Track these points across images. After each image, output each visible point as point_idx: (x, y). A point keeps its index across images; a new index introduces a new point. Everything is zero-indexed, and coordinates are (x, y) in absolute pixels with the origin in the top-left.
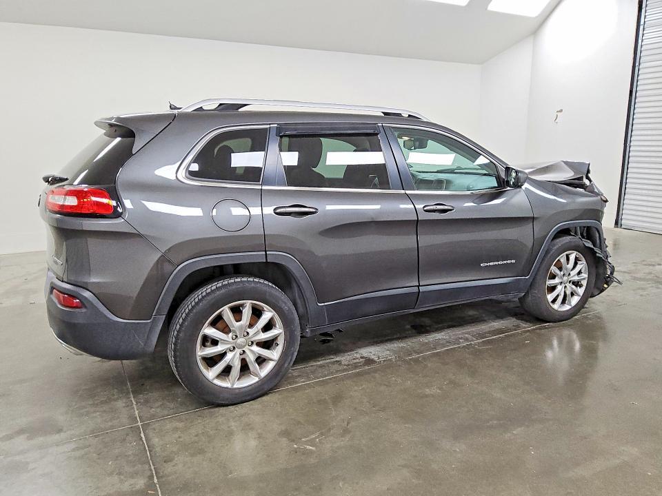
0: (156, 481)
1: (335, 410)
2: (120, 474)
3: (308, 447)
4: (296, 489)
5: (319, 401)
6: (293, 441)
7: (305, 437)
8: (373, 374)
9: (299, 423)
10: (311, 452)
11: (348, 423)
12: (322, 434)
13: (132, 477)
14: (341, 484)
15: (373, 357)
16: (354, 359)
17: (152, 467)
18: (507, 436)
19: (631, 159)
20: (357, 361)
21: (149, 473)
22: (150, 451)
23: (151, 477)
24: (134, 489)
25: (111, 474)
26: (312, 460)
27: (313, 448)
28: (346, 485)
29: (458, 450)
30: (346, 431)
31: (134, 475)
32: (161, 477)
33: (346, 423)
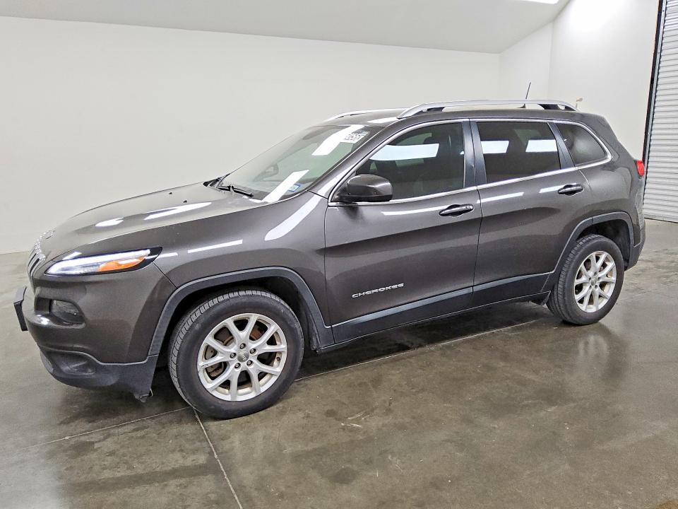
0: (216, 456)
1: (376, 392)
2: (181, 451)
3: (355, 425)
4: (349, 462)
5: (360, 384)
6: (339, 420)
7: (352, 416)
8: (408, 359)
9: (343, 404)
10: (358, 428)
11: (390, 404)
12: (367, 413)
13: (194, 453)
14: (390, 457)
15: (407, 344)
16: (388, 346)
17: (211, 445)
18: (542, 414)
19: (651, 148)
20: (392, 347)
21: (208, 450)
22: (206, 430)
23: (211, 453)
24: (197, 464)
25: (173, 451)
26: (359, 436)
27: (360, 426)
28: (395, 458)
29: (496, 426)
30: (389, 411)
31: (195, 451)
32: (222, 453)
33: (388, 403)
